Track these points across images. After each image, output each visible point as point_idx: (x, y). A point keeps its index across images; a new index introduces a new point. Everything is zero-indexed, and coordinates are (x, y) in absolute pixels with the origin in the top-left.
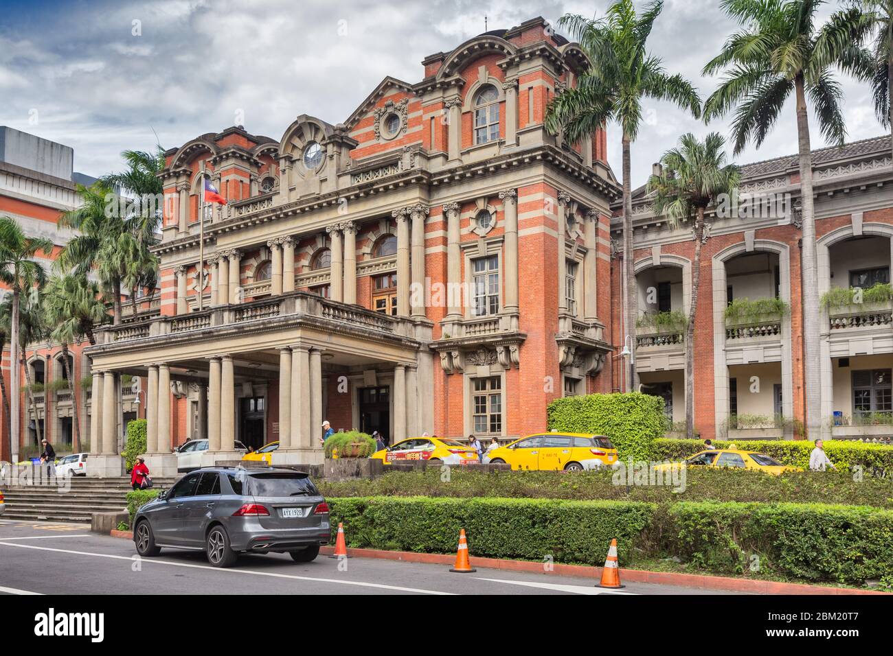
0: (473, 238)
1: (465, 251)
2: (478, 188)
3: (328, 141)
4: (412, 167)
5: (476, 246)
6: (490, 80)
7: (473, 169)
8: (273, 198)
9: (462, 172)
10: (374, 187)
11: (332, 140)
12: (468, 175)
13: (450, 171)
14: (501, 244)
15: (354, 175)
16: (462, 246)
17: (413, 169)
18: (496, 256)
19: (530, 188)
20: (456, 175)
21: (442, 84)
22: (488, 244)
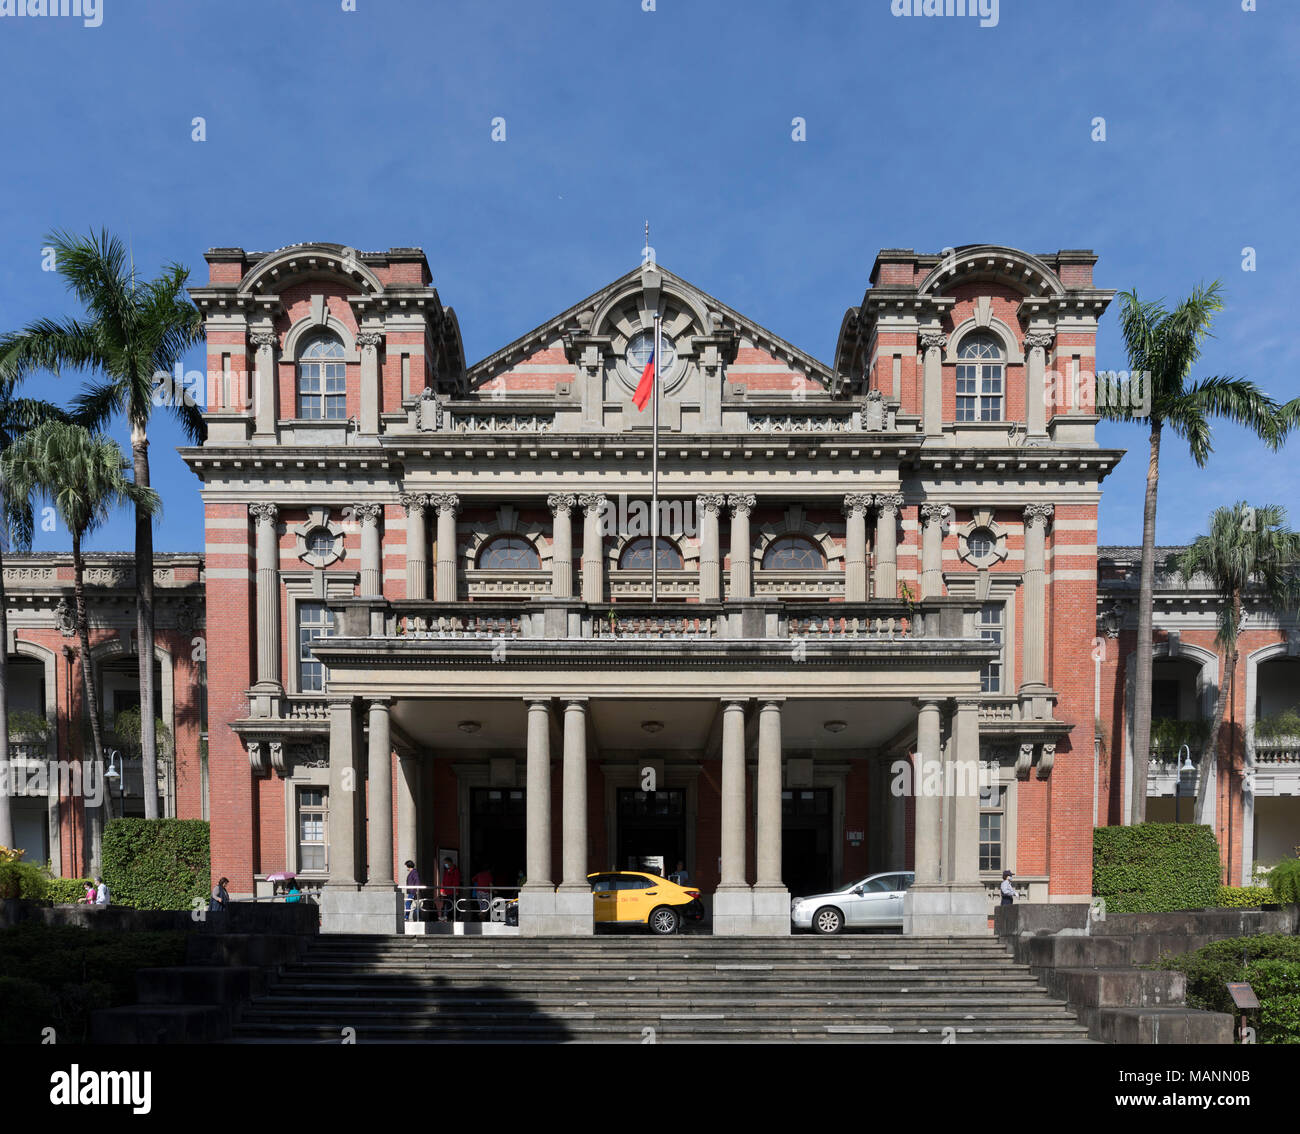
0: (964, 568)
1: (950, 586)
2: (990, 492)
3: (712, 339)
4: (884, 428)
5: (973, 582)
6: (993, 323)
7: (991, 458)
8: (557, 414)
9: (972, 459)
10: (822, 446)
11: (721, 339)
12: (980, 466)
13: (954, 453)
14: (1014, 586)
15: (756, 415)
16: (947, 578)
17: (884, 431)
18: (1001, 604)
19: (1077, 510)
20: (960, 462)
21: (926, 303)
22: (994, 582)
